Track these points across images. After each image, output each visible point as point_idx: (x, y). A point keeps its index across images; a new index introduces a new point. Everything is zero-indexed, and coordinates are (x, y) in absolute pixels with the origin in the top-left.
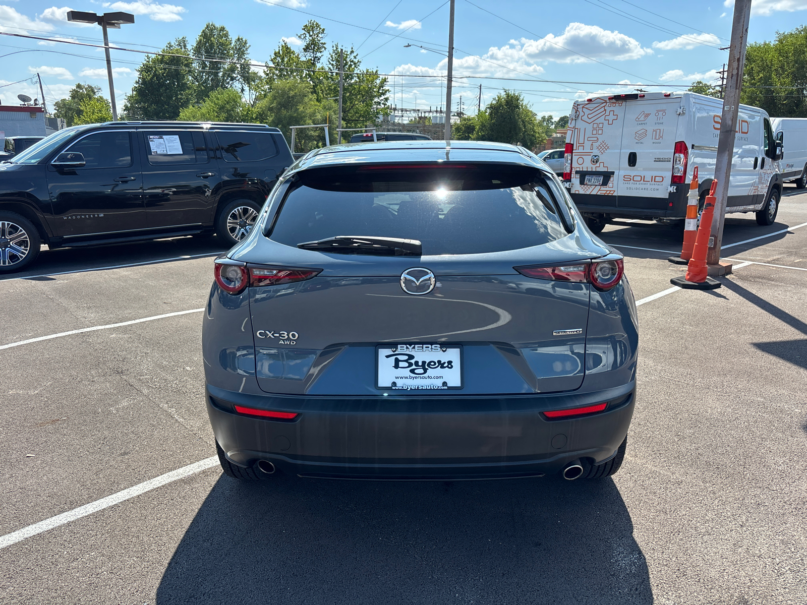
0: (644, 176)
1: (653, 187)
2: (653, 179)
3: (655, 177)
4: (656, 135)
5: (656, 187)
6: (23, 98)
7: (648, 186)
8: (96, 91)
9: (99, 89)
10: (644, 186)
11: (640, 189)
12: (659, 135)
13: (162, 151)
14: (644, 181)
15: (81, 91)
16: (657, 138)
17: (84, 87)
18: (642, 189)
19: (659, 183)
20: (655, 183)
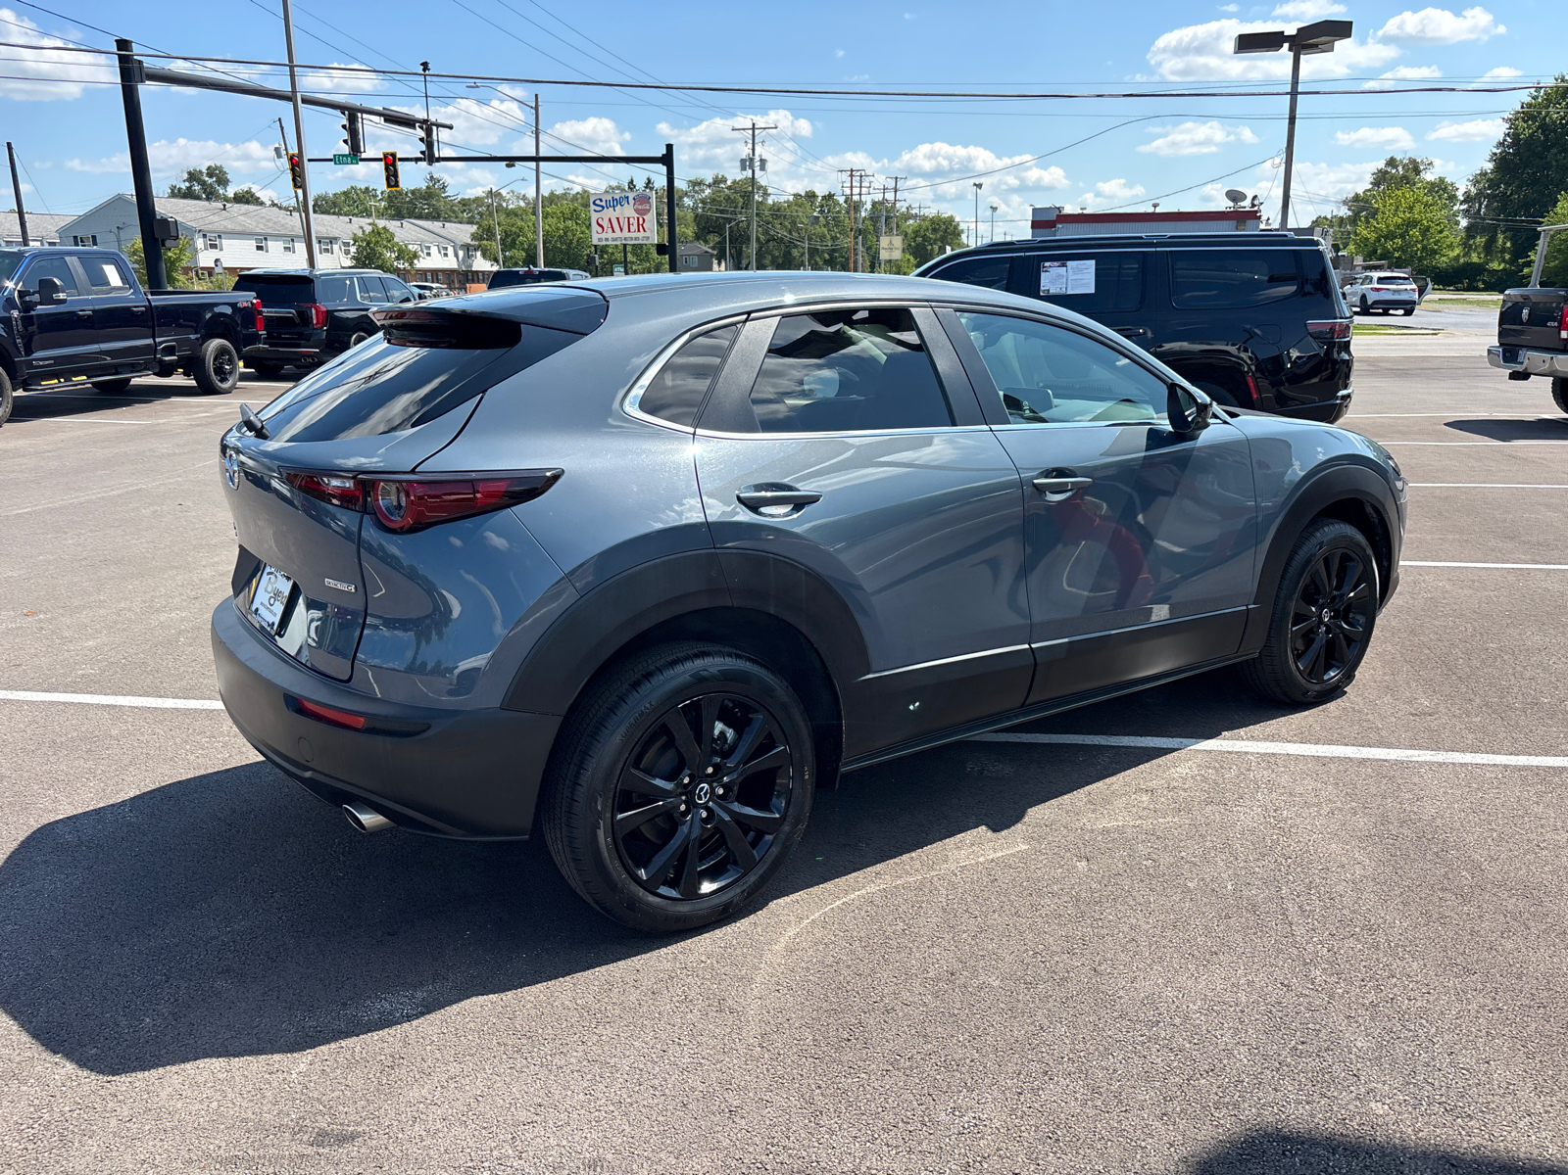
6: (1235, 196)
8: (1422, 168)
9: (1429, 164)
13: (1058, 289)
15: (1394, 171)
17: (1401, 161)
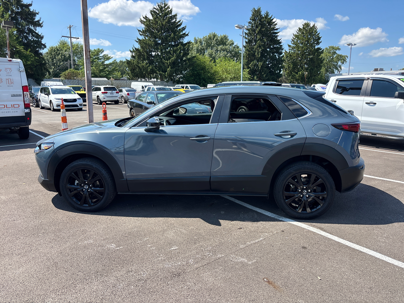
0: (6, 105)
1: (14, 110)
2: (13, 106)
3: (14, 105)
4: (9, 82)
5: (16, 110)
7: (10, 110)
10: (7, 111)
11: (5, 112)
12: (11, 82)
14: (7, 107)
16: (10, 83)
18: (7, 112)
19: (17, 108)
20: (14, 108)
